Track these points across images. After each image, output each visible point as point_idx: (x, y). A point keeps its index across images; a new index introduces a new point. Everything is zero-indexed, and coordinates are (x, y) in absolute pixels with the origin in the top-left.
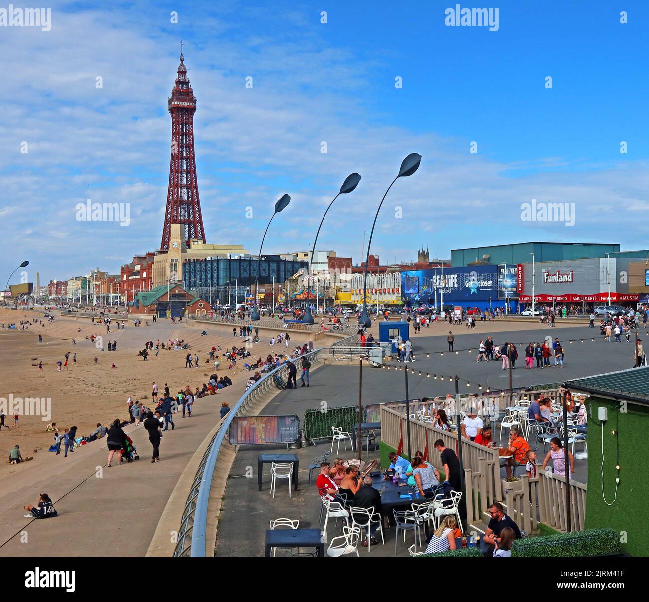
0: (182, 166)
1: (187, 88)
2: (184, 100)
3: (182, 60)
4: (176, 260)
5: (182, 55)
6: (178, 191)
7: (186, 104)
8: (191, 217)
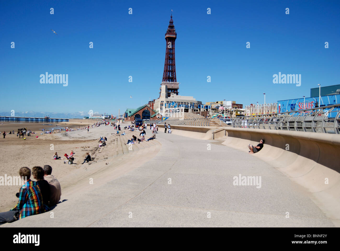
1: (173, 29)
2: (171, 34)
3: (172, 17)
4: (163, 102)
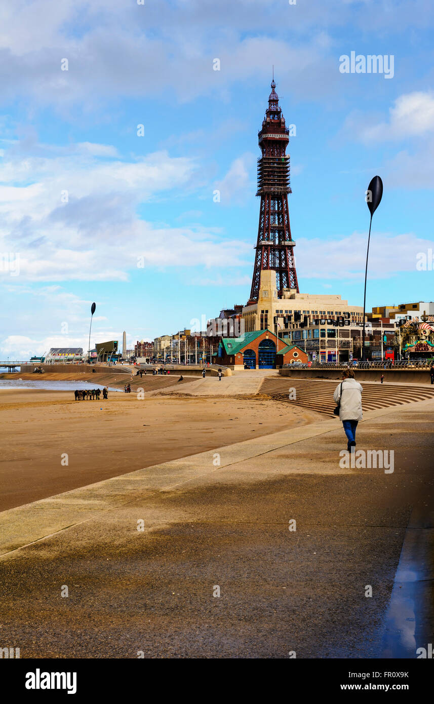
0: (274, 206)
1: (279, 118)
3: (273, 87)
4: (267, 311)
5: (273, 81)
6: (268, 234)
7: (277, 136)
8: (283, 264)
